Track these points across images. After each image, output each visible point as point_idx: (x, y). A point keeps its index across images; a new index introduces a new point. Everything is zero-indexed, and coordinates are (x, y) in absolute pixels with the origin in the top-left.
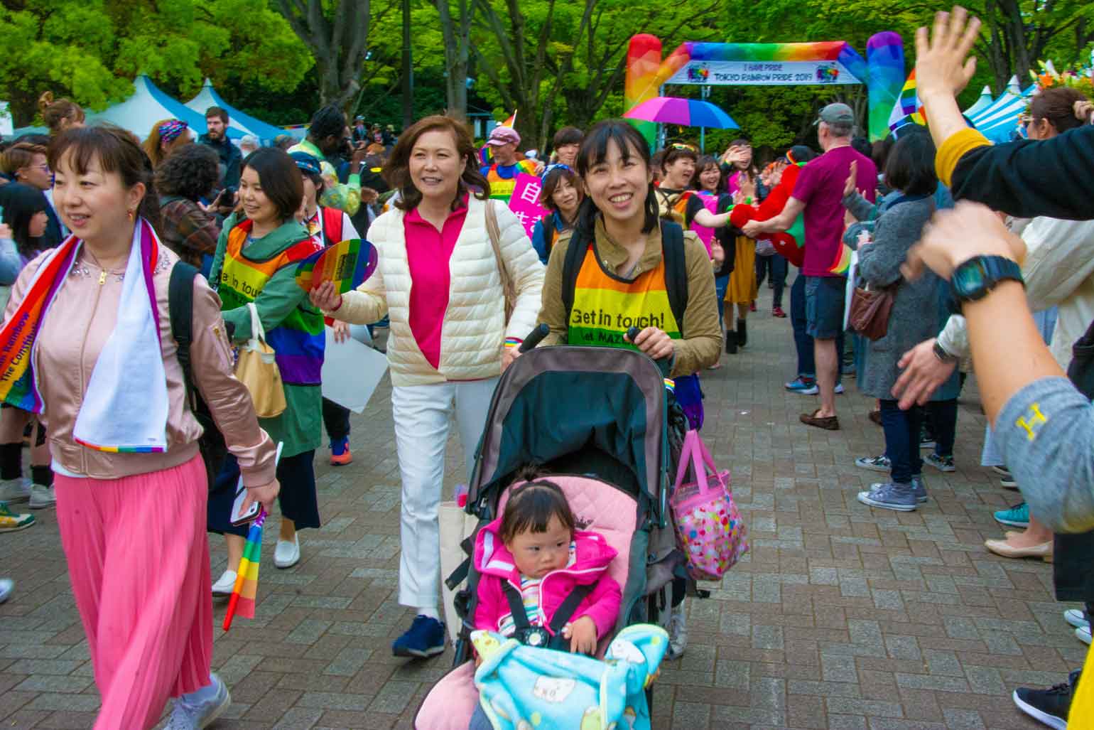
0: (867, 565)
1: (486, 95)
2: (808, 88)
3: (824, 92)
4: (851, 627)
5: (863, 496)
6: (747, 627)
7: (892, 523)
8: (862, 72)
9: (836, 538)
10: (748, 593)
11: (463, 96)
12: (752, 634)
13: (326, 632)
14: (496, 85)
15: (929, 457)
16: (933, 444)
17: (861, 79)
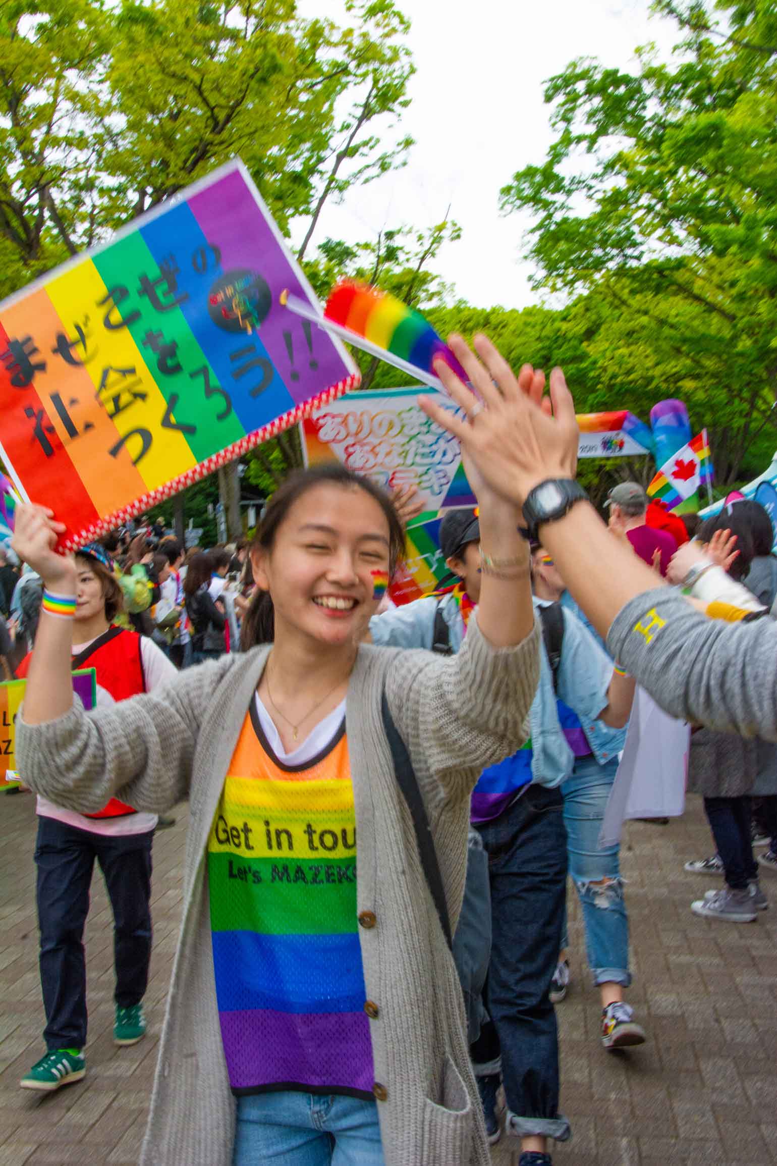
0: (711, 989)
1: (259, 481)
2: (593, 460)
3: (610, 462)
4: (703, 1066)
5: (698, 905)
6: (586, 1073)
7: (733, 937)
8: (648, 441)
9: (673, 958)
10: (582, 1030)
11: (236, 485)
12: (591, 1081)
13: (110, 1106)
14: (269, 470)
15: (764, 856)
16: (767, 841)
17: (647, 448)
